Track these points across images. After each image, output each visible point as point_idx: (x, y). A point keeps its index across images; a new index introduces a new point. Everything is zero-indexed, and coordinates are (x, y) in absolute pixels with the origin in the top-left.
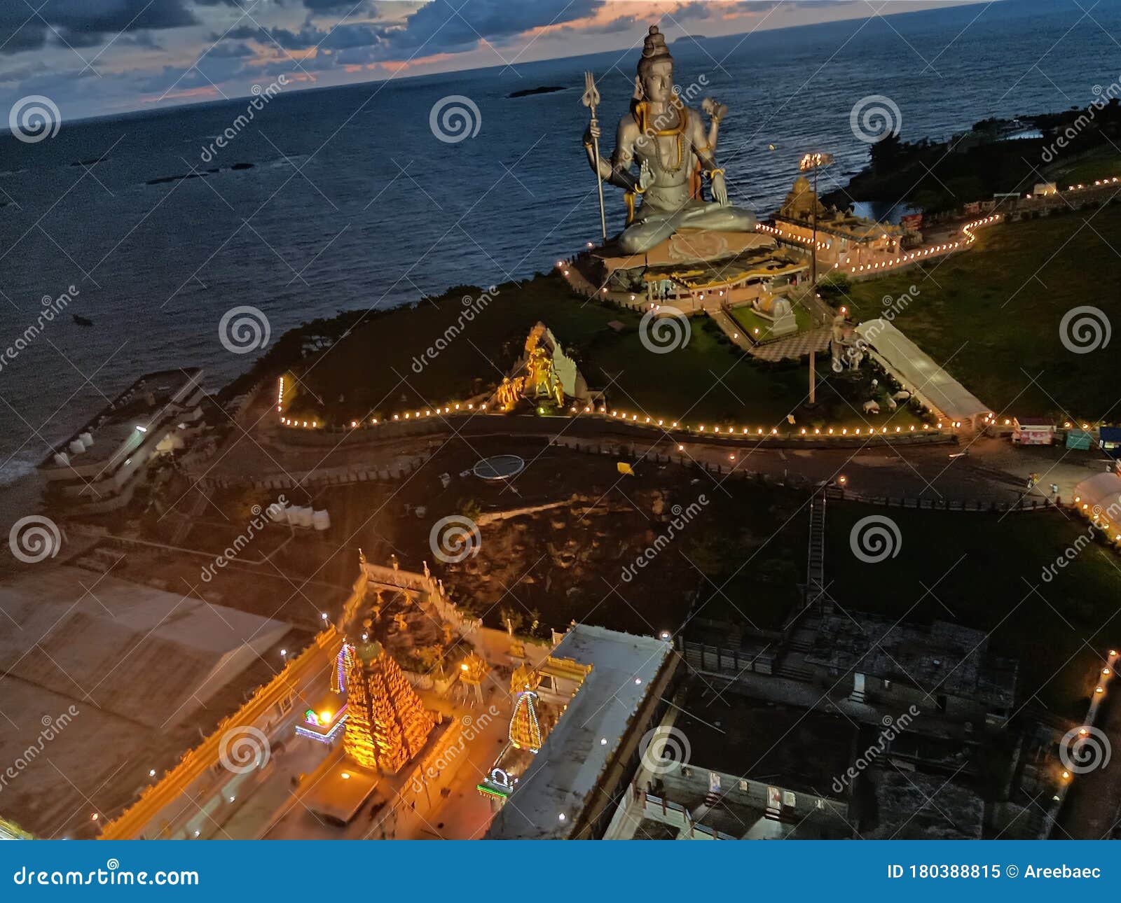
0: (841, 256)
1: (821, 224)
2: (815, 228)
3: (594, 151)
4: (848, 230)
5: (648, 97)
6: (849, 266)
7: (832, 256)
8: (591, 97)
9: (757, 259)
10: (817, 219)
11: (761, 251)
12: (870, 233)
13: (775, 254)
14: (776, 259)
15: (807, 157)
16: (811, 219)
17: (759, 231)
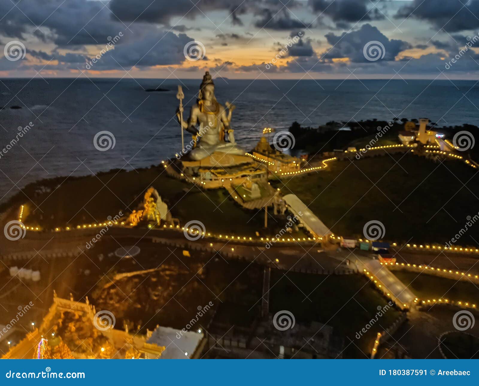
0: (278, 168)
1: (271, 155)
2: (268, 157)
3: (181, 117)
4: (281, 159)
5: (204, 98)
6: (281, 173)
7: (275, 168)
8: (181, 95)
9: (246, 167)
10: (269, 153)
11: (248, 164)
12: (289, 160)
13: (253, 165)
14: (253, 167)
15: (265, 129)
16: (267, 153)
17: (247, 156)
